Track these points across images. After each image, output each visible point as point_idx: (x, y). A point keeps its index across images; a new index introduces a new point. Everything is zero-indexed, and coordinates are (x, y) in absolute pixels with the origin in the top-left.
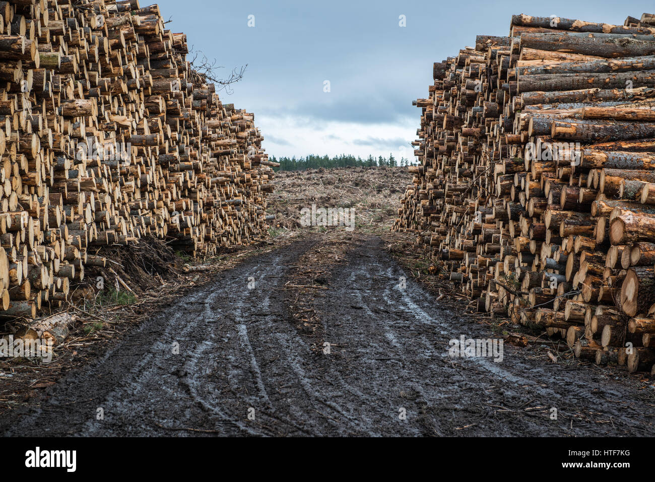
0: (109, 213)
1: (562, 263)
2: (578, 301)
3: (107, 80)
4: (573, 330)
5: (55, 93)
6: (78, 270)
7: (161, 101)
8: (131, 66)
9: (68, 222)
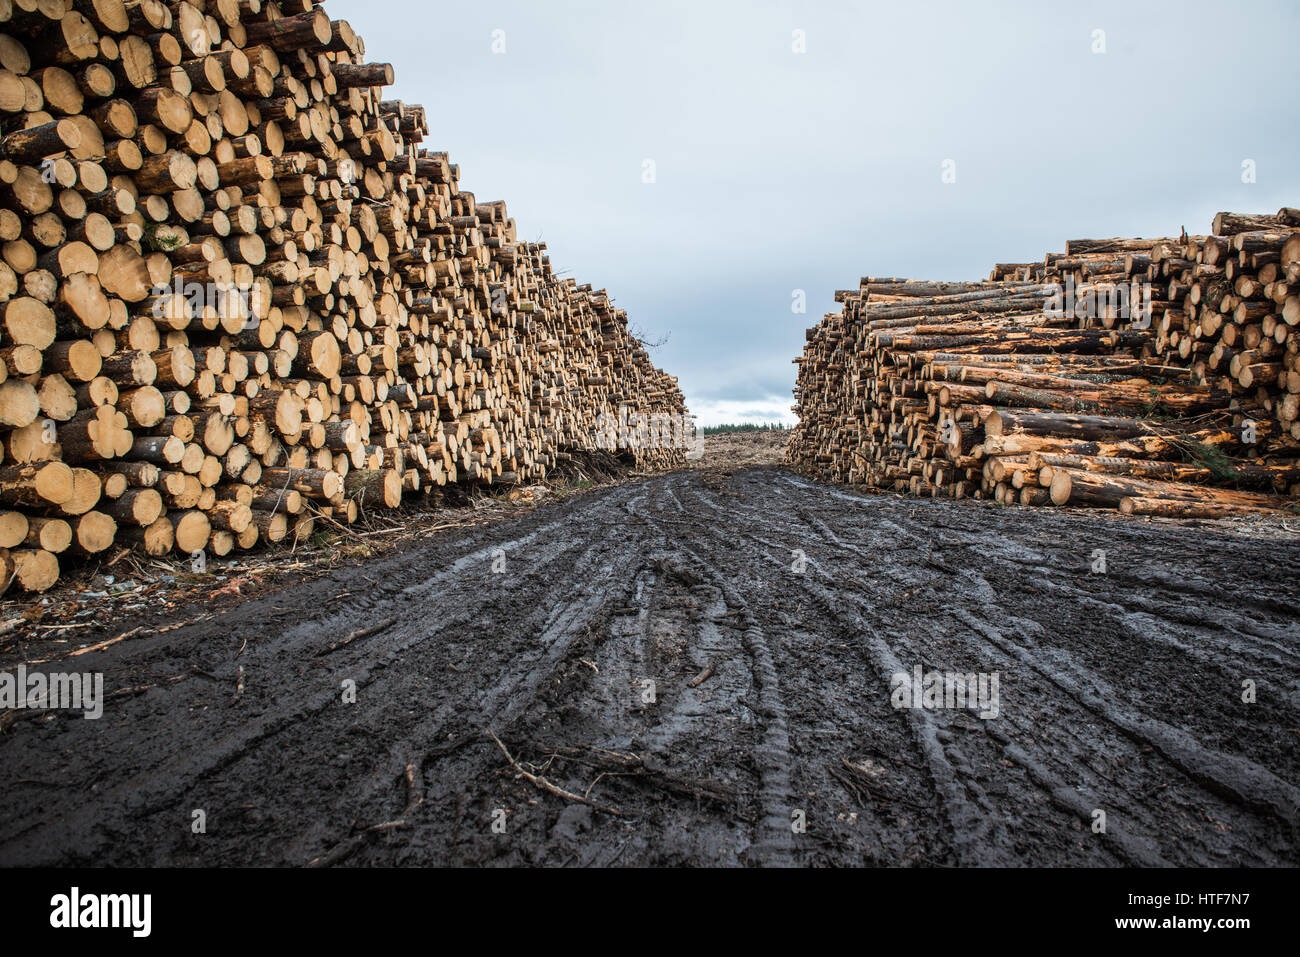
0: (573, 427)
1: (905, 434)
2: (918, 459)
3: (570, 337)
4: (914, 478)
5: (533, 333)
6: (551, 460)
7: (609, 355)
8: (588, 330)
9: (544, 427)
